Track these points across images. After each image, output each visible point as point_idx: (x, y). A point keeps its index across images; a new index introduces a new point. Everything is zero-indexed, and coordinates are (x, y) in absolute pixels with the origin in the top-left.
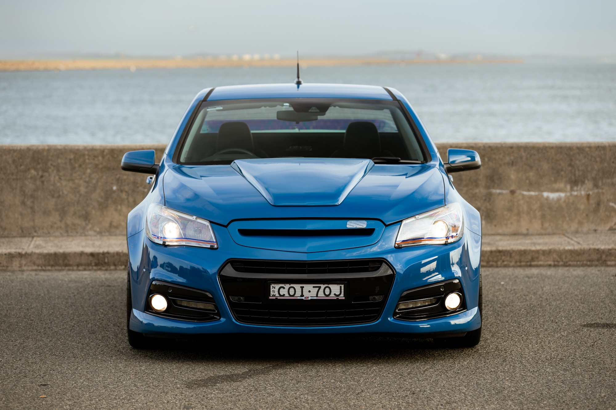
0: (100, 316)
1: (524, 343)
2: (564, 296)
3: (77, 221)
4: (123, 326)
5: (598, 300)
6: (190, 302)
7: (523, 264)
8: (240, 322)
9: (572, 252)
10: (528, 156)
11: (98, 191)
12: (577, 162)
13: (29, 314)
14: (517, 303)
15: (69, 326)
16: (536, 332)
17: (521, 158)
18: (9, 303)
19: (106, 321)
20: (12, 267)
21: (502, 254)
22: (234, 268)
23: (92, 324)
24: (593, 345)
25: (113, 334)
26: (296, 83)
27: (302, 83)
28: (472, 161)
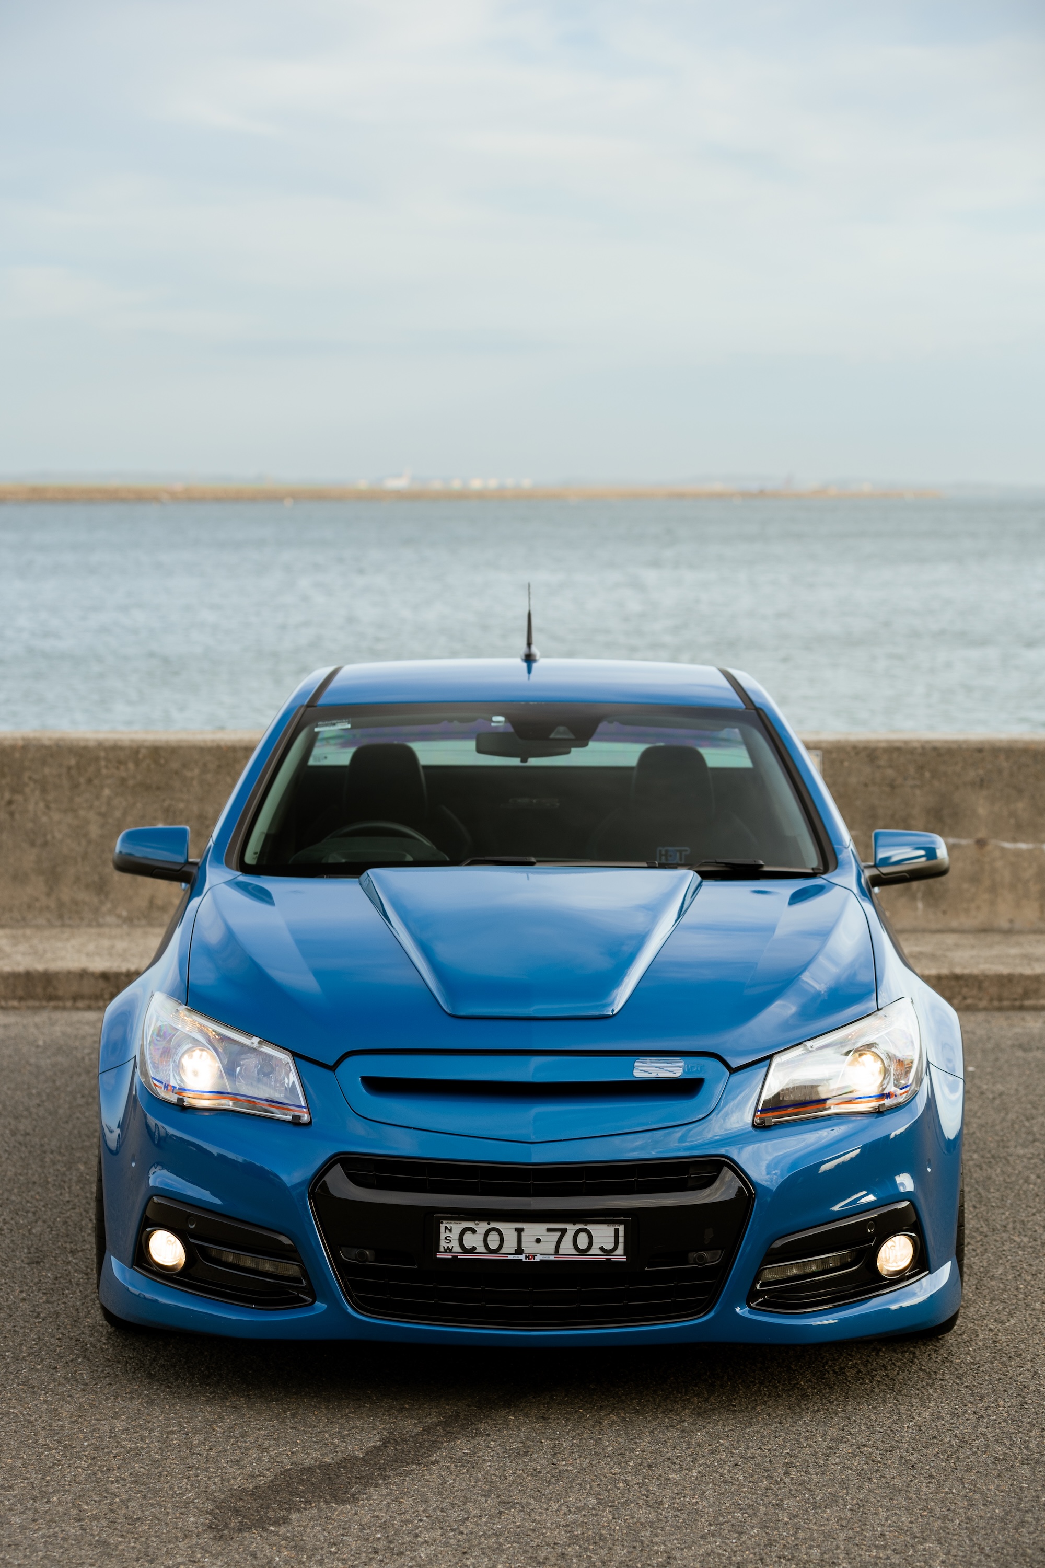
3: (82, 896)
6: (241, 1256)
7: (1006, 1003)
8: (362, 1313)
10: (1015, 769)
17: (1001, 772)
21: (961, 982)
22: (350, 1177)
23: (45, 1222)
26: (524, 657)
27: (537, 658)
28: (928, 860)
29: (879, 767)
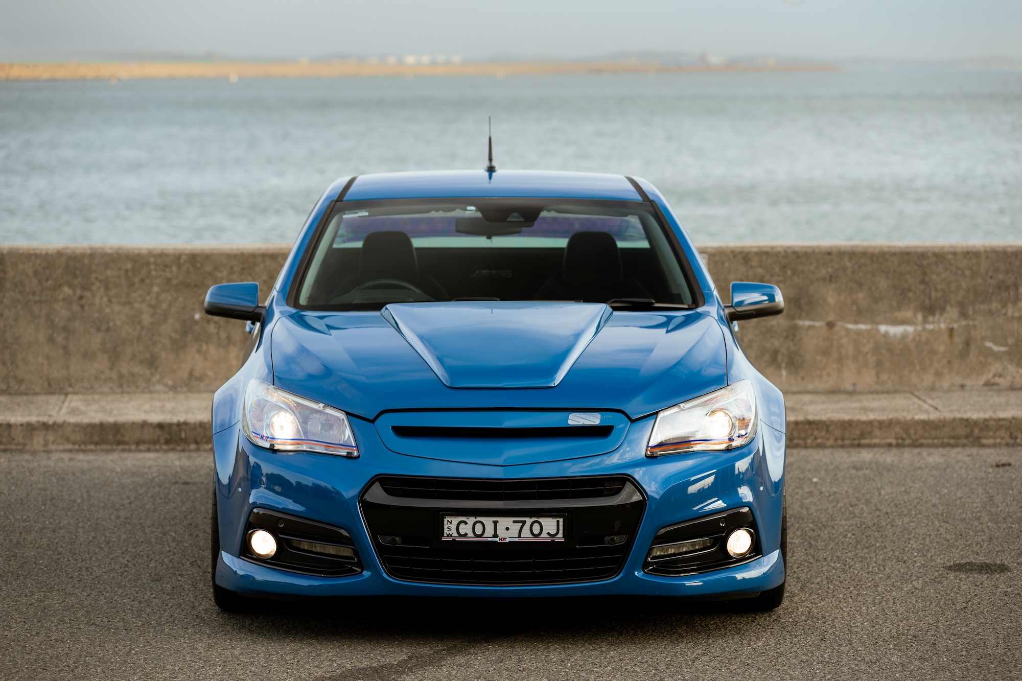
0: (171, 544)
1: (853, 602)
2: (915, 507)
3: (138, 369)
4: (207, 565)
5: (970, 516)
6: (314, 544)
7: (847, 442)
8: (393, 577)
9: (925, 424)
10: (856, 267)
11: (171, 321)
12: (934, 277)
13: (56, 541)
14: (840, 520)
15: (120, 565)
16: (872, 580)
17: (845, 270)
18: (24, 517)
19: (180, 555)
20: (32, 445)
21: (814, 426)
22: (385, 489)
23: (156, 561)
24: (965, 608)
25: (190, 582)
26: (486, 169)
27: (496, 169)
28: (769, 302)
29: (751, 267)
